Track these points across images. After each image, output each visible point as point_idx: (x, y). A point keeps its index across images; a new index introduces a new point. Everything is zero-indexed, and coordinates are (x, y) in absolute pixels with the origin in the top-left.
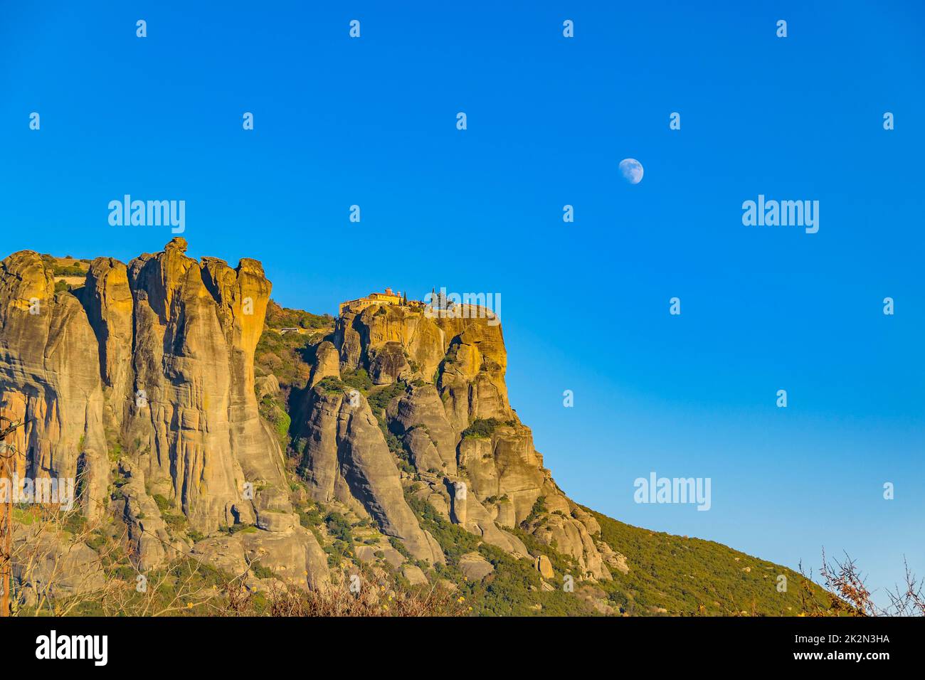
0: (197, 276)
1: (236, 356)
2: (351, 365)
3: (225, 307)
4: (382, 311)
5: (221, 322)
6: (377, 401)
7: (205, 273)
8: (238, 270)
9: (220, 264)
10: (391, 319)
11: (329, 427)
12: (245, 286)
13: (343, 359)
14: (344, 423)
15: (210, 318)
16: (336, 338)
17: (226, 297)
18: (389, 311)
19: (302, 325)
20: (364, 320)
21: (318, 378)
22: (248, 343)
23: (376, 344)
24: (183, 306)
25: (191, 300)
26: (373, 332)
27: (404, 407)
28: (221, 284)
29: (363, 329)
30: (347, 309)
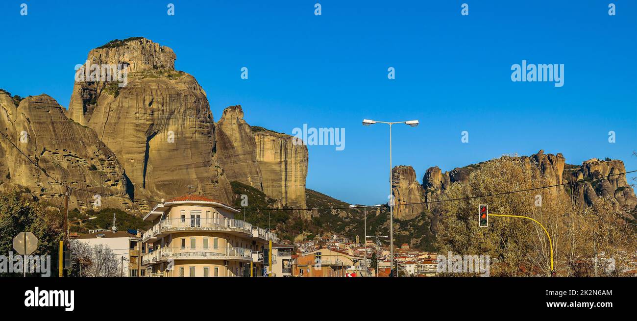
0: (547, 158)
1: (557, 176)
2: (586, 176)
3: (554, 165)
4: (593, 163)
5: (553, 168)
6: (593, 185)
7: (549, 157)
8: (557, 156)
9: (552, 155)
10: (596, 165)
11: (582, 191)
12: (559, 160)
13: (584, 175)
14: (585, 190)
15: (551, 168)
16: (582, 170)
17: (554, 162)
18: (595, 163)
19: (572, 168)
20: (588, 165)
21: (578, 180)
22: (560, 173)
23: (592, 171)
24: (544, 165)
25: (546, 164)
26: (591, 168)
27: (601, 185)
28: (553, 160)
29: (588, 167)
30: (584, 163)
